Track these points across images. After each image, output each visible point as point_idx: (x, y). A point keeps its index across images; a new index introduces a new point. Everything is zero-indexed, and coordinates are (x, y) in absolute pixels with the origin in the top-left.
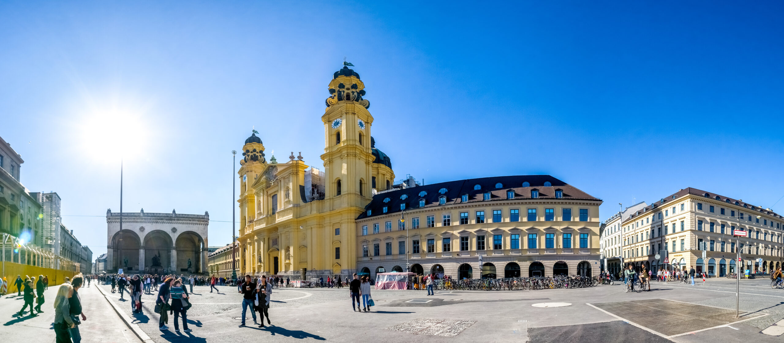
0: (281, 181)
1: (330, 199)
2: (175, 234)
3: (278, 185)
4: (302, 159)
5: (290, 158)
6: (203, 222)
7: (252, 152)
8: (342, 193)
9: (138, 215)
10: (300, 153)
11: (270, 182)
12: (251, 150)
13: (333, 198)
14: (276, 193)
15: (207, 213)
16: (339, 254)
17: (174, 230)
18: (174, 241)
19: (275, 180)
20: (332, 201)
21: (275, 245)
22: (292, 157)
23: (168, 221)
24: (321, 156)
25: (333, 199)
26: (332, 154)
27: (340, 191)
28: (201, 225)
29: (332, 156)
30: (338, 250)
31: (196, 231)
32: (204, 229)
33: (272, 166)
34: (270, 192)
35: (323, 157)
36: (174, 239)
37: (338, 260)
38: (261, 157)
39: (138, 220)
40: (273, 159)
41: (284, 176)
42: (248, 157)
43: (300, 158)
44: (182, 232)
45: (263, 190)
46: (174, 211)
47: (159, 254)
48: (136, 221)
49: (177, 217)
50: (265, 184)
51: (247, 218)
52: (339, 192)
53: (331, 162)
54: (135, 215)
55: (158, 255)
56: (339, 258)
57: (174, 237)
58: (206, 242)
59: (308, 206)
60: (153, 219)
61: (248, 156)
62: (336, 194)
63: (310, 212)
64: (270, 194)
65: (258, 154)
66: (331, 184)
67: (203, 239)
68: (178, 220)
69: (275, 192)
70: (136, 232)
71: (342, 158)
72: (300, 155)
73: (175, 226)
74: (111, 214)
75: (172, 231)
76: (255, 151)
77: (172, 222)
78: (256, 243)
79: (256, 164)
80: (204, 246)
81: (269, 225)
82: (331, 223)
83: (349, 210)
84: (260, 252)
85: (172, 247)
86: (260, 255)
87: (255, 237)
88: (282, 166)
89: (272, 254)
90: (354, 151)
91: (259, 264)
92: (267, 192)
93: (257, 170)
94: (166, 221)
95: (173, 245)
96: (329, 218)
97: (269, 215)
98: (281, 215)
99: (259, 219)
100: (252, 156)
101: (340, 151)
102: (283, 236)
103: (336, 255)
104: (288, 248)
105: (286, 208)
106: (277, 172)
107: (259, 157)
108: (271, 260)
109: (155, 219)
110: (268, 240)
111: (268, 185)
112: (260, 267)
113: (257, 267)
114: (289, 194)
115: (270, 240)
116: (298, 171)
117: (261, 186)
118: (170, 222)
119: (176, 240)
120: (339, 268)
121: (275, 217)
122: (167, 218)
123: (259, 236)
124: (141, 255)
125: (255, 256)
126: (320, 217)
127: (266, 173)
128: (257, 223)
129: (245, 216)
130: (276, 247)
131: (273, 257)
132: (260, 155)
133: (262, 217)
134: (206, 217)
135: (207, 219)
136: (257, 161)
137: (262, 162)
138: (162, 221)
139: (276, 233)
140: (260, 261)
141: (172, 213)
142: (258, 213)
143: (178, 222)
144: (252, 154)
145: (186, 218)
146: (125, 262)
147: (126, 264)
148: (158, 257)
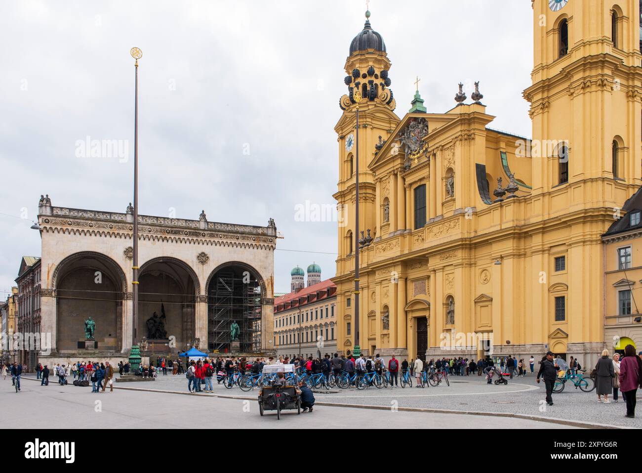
0: (434, 155)
1: (543, 194)
2: (205, 266)
3: (429, 164)
4: (481, 100)
5: (456, 99)
6: (264, 241)
7: (364, 76)
8: (571, 180)
9: (120, 219)
10: (477, 84)
11: (412, 157)
12: (364, 71)
14: (422, 183)
15: (272, 222)
16: (564, 310)
17: (203, 258)
18: (203, 281)
19: (421, 151)
20: (547, 197)
21: (422, 293)
22: (460, 98)
23: (190, 239)
24: (524, 92)
25: (550, 193)
26: (549, 86)
27: (567, 172)
28: (260, 249)
29: (549, 90)
30: (560, 303)
31: (249, 263)
32: (267, 257)
33: (415, 119)
34: (409, 180)
35: (528, 95)
36: (203, 278)
37: (561, 325)
38: (383, 89)
39: (121, 232)
41: (443, 143)
42: (358, 88)
43: (477, 96)
44: (220, 264)
45: (396, 175)
46: (203, 215)
47: (163, 310)
48: (116, 232)
49: (209, 229)
50: (399, 161)
51: (354, 235)
52: (563, 180)
53: (545, 106)
54: (113, 217)
55: (159, 314)
56: (563, 319)
57: (203, 274)
58: (270, 286)
59: (495, 212)
60: (157, 231)
61: (357, 85)
62: (557, 182)
63: (499, 223)
64: (411, 185)
65: (378, 81)
66: (544, 159)
67: (265, 279)
68: (212, 236)
69: (421, 180)
70: (115, 259)
71: (572, 94)
72: (477, 90)
73: (206, 249)
74: (52, 208)
75: (197, 261)
76: (371, 72)
77: (199, 239)
78: (378, 289)
79: (373, 107)
80: (266, 294)
81: (406, 252)
82: (546, 247)
83: (587, 217)
84: (386, 307)
85: (197, 295)
86: (386, 314)
87: (377, 275)
88: (437, 118)
89: (412, 311)
90: (600, 71)
91: (385, 332)
92: (404, 180)
93: (377, 123)
94: (186, 238)
95: (199, 292)
96: (541, 235)
97: (407, 231)
98: (435, 229)
99: (384, 238)
100: (365, 86)
101: (566, 74)
102: (439, 274)
103: (556, 314)
104: (450, 299)
105: (446, 216)
106: (427, 134)
107: (380, 88)
108: (410, 324)
109: (161, 232)
110: (404, 282)
111: (406, 164)
112: (386, 339)
113: (380, 338)
114: (452, 185)
115: (409, 282)
116: (472, 132)
117: (391, 165)
118: (195, 239)
119: (208, 280)
120: (564, 340)
121: (420, 234)
122: (188, 231)
123: (385, 275)
124: (128, 314)
125: (375, 316)
126: (521, 234)
127: (403, 134)
128: (380, 246)
129: (350, 230)
130: (421, 297)
131: (415, 318)
132: (381, 84)
133: (392, 235)
134: (270, 232)
135: (272, 236)
136: (376, 100)
137: (385, 103)
138: (177, 237)
139: (424, 267)
140: (386, 326)
141: (199, 220)
142: (382, 225)
143: (212, 240)
144: (366, 81)
145: (229, 232)
146: (87, 329)
147: (91, 335)
148: (160, 318)
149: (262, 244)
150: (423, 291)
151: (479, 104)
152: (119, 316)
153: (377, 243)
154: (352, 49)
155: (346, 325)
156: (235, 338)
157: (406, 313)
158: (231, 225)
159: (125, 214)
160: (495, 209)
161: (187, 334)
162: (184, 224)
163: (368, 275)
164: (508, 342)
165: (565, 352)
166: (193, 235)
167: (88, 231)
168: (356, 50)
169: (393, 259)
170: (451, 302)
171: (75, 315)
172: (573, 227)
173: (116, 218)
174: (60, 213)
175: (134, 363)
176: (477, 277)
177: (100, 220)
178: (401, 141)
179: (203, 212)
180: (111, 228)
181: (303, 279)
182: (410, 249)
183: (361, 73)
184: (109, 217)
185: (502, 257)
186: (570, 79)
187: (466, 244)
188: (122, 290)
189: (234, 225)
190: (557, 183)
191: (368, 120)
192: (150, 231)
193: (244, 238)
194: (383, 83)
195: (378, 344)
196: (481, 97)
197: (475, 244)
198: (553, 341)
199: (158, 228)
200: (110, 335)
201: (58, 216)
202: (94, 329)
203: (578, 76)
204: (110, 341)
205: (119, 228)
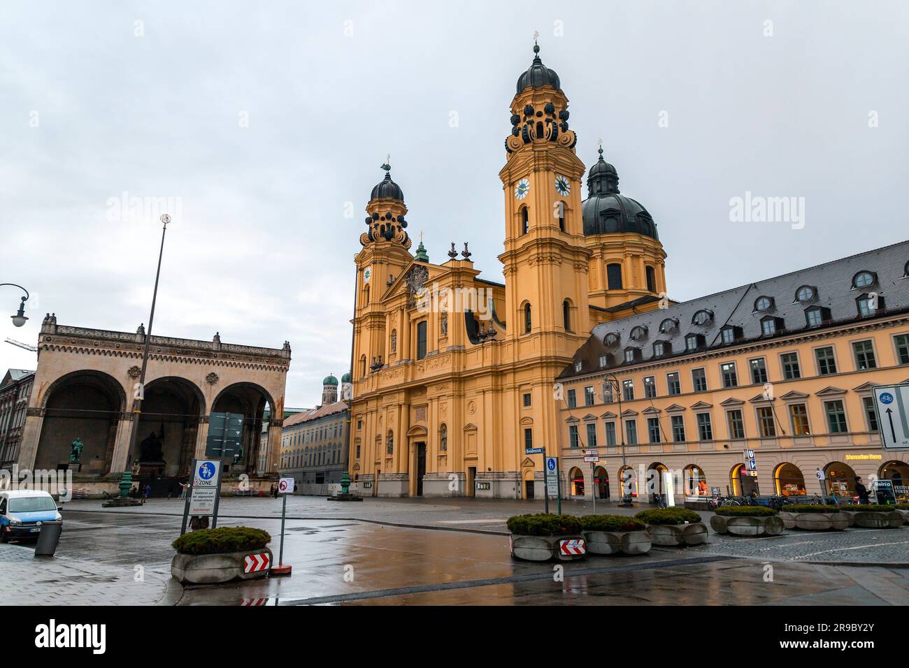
1: (514, 341)
2: (214, 387)
4: (469, 258)
5: (448, 255)
6: (278, 363)
7: (383, 219)
8: (533, 332)
9: (129, 338)
10: (466, 244)
11: (416, 296)
12: (383, 215)
13: (518, 340)
14: (424, 320)
15: (287, 345)
16: (531, 441)
17: (212, 378)
18: (209, 403)
20: (516, 343)
21: (421, 420)
22: (452, 254)
23: (201, 359)
24: (499, 257)
26: (515, 255)
28: (272, 370)
29: (516, 258)
30: (528, 434)
31: (260, 384)
32: (279, 378)
33: (419, 266)
34: (413, 316)
35: (502, 258)
36: (210, 399)
37: (529, 454)
38: (399, 231)
39: (129, 351)
40: (421, 250)
42: (377, 229)
43: (466, 254)
44: (229, 385)
45: (402, 310)
46: (217, 337)
47: (162, 431)
48: (123, 351)
49: (221, 351)
50: (405, 299)
51: (367, 360)
52: (528, 330)
53: (513, 270)
54: (121, 337)
56: (531, 449)
57: (210, 395)
58: (279, 406)
59: (479, 352)
61: (376, 225)
63: (481, 361)
64: (415, 320)
65: (396, 224)
66: (515, 312)
67: (275, 400)
68: (224, 357)
69: (422, 317)
70: (117, 378)
71: (531, 264)
72: (466, 249)
73: (216, 369)
74: (57, 327)
75: (206, 381)
76: (389, 216)
77: (210, 360)
78: (384, 413)
79: (390, 246)
80: (274, 415)
81: (409, 380)
82: (517, 385)
83: (544, 363)
84: (391, 432)
85: (201, 415)
86: (391, 439)
87: (384, 400)
88: (435, 268)
89: (414, 437)
90: (548, 250)
91: (389, 456)
92: (409, 315)
93: (392, 260)
94: (196, 359)
95: (204, 413)
96: (512, 374)
97: (411, 361)
98: (433, 362)
99: (391, 365)
100: (383, 227)
101: (527, 249)
102: (435, 403)
103: (526, 444)
104: (443, 427)
105: (441, 351)
106: (427, 279)
107: (397, 229)
108: (411, 449)
109: (171, 352)
110: (407, 409)
111: (411, 302)
112: (390, 462)
113: (384, 462)
114: (446, 325)
115: (411, 409)
116: (462, 283)
117: (399, 301)
118: (206, 360)
119: (215, 401)
120: (532, 468)
121: (421, 365)
122: (199, 351)
123: (390, 401)
124: (123, 435)
125: (381, 440)
126: (497, 372)
127: (409, 277)
128: (387, 373)
129: (364, 355)
130: (421, 423)
131: (416, 443)
132: (398, 226)
133: (397, 364)
134: (284, 354)
135: (286, 359)
136: (392, 240)
137: (400, 243)
138: (187, 358)
139: (423, 396)
140: (390, 450)
141: (212, 341)
142: (391, 353)
143: (224, 361)
144: (384, 223)
145: (242, 353)
146: (73, 451)
147: (76, 458)
148: (158, 438)
149: (275, 366)
150: (423, 417)
151: (468, 260)
152: (112, 436)
153: (386, 370)
154: (373, 195)
155: (356, 447)
156: (237, 460)
157: (408, 438)
158: (245, 346)
159: (135, 334)
160: (478, 349)
161: (186, 456)
162: (196, 345)
163: (377, 399)
164: (490, 469)
165: (533, 479)
166: (204, 355)
167: (92, 350)
168: (376, 197)
169: (397, 386)
170: (444, 430)
171: (59, 434)
172: (535, 370)
173: (125, 338)
174: (64, 331)
175: (125, 489)
176: (466, 407)
177: (107, 339)
178: (407, 281)
179: (218, 333)
180: (118, 347)
181: (336, 389)
182: (413, 378)
183: (380, 216)
184: (117, 336)
185: (484, 392)
186: (529, 252)
187: (456, 378)
188: (119, 410)
189: (248, 347)
190: (524, 332)
191: (384, 257)
192: (159, 351)
193: (257, 360)
194: (400, 225)
195: (382, 467)
196: (470, 254)
197: (464, 377)
198: (524, 469)
199: (168, 348)
200: (97, 457)
201: (63, 334)
202: (81, 451)
203: (534, 251)
204: (96, 464)
205: (127, 348)
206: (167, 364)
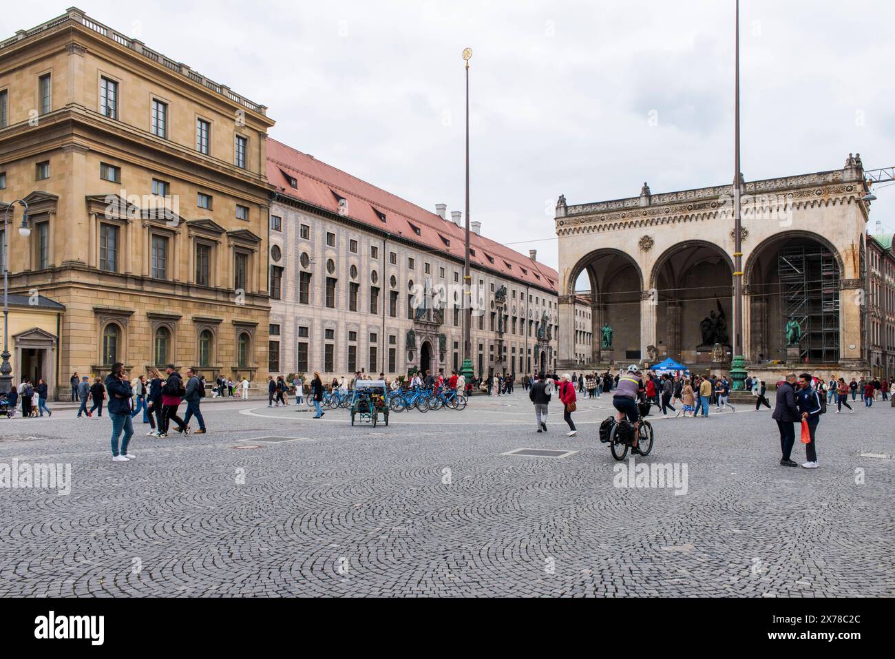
2: (743, 246)
6: (838, 192)
9: (633, 204)
15: (854, 160)
28: (830, 205)
32: (844, 216)
39: (635, 219)
48: (630, 220)
54: (626, 205)
58: (851, 259)
60: (676, 210)
67: (840, 250)
70: (630, 254)
74: (568, 208)
109: (681, 210)
119: (747, 263)
138: (702, 213)
145: (777, 190)
146: (603, 337)
147: (608, 343)
149: (834, 198)
156: (792, 342)
159: (639, 198)
162: (710, 195)
167: (601, 226)
173: (630, 205)
174: (573, 212)
177: (612, 211)
180: (623, 217)
184: (621, 205)
192: (667, 212)
193: (802, 195)
199: (677, 206)
201: (572, 216)
205: (633, 216)
206: (680, 225)
